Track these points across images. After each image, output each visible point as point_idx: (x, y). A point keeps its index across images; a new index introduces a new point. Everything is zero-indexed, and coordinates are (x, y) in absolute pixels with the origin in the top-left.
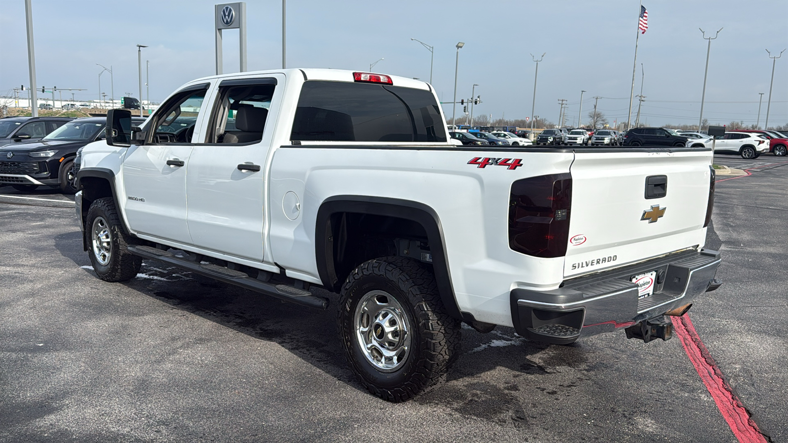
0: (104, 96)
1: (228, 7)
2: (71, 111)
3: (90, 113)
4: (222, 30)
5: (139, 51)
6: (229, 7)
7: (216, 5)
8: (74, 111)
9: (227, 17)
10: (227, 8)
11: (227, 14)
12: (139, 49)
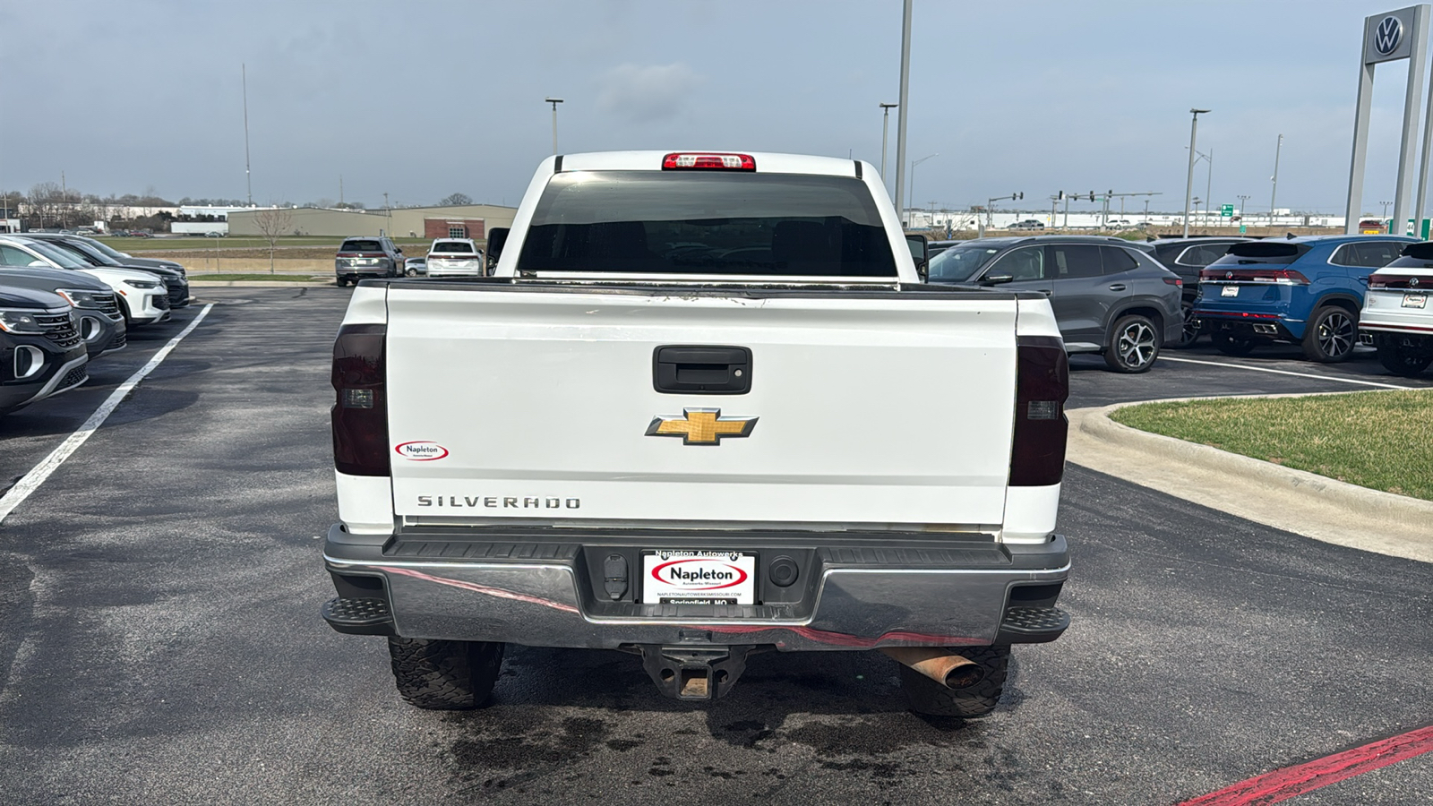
0: (1197, 203)
1: (1391, 19)
2: (1130, 232)
3: (1161, 233)
4: (1376, 65)
5: (1195, 119)
6: (1394, 18)
7: (1366, 18)
8: (1135, 231)
9: (1386, 38)
10: (1388, 21)
11: (1387, 33)
12: (1195, 116)
